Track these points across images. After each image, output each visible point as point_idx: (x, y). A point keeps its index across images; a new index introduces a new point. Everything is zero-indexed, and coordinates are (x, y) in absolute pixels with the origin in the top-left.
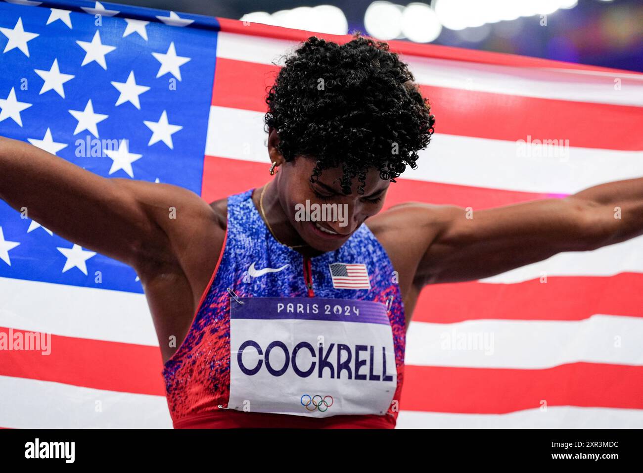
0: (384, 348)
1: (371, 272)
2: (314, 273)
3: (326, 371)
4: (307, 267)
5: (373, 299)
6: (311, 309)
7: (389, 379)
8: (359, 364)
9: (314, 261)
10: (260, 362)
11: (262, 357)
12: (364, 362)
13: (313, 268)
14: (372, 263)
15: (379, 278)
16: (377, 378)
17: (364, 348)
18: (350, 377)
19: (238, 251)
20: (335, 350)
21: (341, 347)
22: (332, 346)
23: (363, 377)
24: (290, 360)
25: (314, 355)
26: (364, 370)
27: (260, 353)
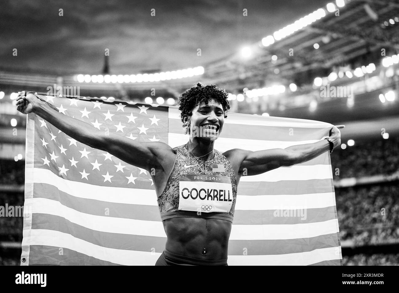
0: (229, 191)
1: (225, 167)
2: (207, 166)
3: (210, 198)
4: (204, 165)
5: (226, 175)
6: (205, 178)
7: (231, 200)
8: (221, 196)
9: (207, 163)
10: (189, 195)
11: (190, 193)
12: (222, 195)
13: (206, 165)
14: (225, 164)
15: (228, 169)
16: (226, 200)
17: (222, 191)
18: (217, 200)
19: (181, 160)
20: (213, 191)
21: (214, 190)
22: (212, 190)
23: (222, 200)
24: (198, 194)
25: (206, 193)
26: (222, 198)
27: (189, 192)
